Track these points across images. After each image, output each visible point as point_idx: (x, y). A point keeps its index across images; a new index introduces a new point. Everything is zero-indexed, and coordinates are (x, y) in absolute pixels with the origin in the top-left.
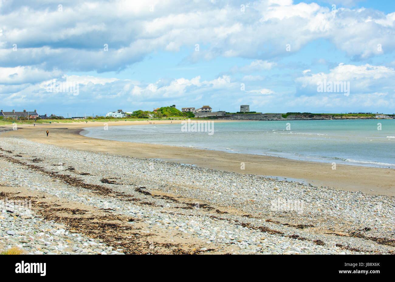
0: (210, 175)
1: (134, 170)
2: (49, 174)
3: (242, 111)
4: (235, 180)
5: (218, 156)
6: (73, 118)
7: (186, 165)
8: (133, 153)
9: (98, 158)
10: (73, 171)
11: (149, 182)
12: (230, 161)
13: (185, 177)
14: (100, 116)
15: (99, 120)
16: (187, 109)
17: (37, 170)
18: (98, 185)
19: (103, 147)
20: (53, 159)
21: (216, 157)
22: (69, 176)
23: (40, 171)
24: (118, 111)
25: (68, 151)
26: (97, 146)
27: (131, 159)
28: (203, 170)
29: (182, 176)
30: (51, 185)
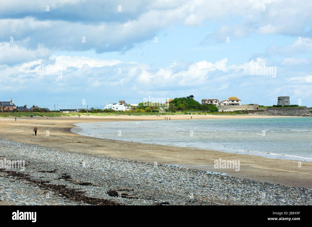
0: (248, 187)
1: (148, 179)
2: (38, 184)
3: (280, 104)
4: (282, 195)
5: (253, 162)
6: (61, 110)
7: (213, 173)
8: (143, 156)
9: (98, 162)
10: (69, 180)
11: (173, 196)
12: (271, 169)
13: (216, 190)
14: (96, 109)
15: (95, 114)
16: (208, 101)
17: (20, 178)
18: (105, 198)
19: (103, 148)
20: (40, 163)
21: (251, 163)
22: (66, 186)
23: (25, 179)
24: (120, 102)
25: (57, 153)
26: (96, 147)
27: (141, 165)
28: (237, 180)
29: (212, 188)
30: (43, 199)
